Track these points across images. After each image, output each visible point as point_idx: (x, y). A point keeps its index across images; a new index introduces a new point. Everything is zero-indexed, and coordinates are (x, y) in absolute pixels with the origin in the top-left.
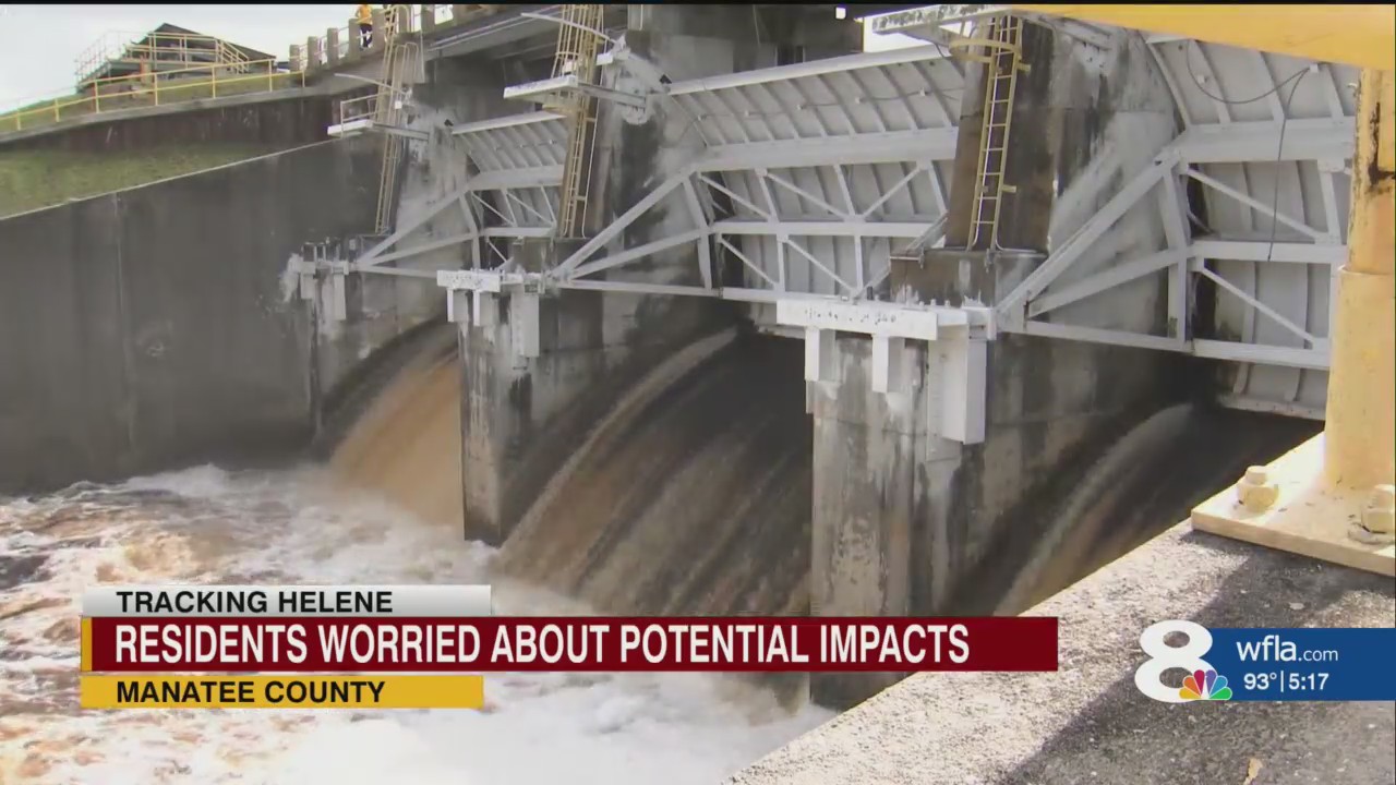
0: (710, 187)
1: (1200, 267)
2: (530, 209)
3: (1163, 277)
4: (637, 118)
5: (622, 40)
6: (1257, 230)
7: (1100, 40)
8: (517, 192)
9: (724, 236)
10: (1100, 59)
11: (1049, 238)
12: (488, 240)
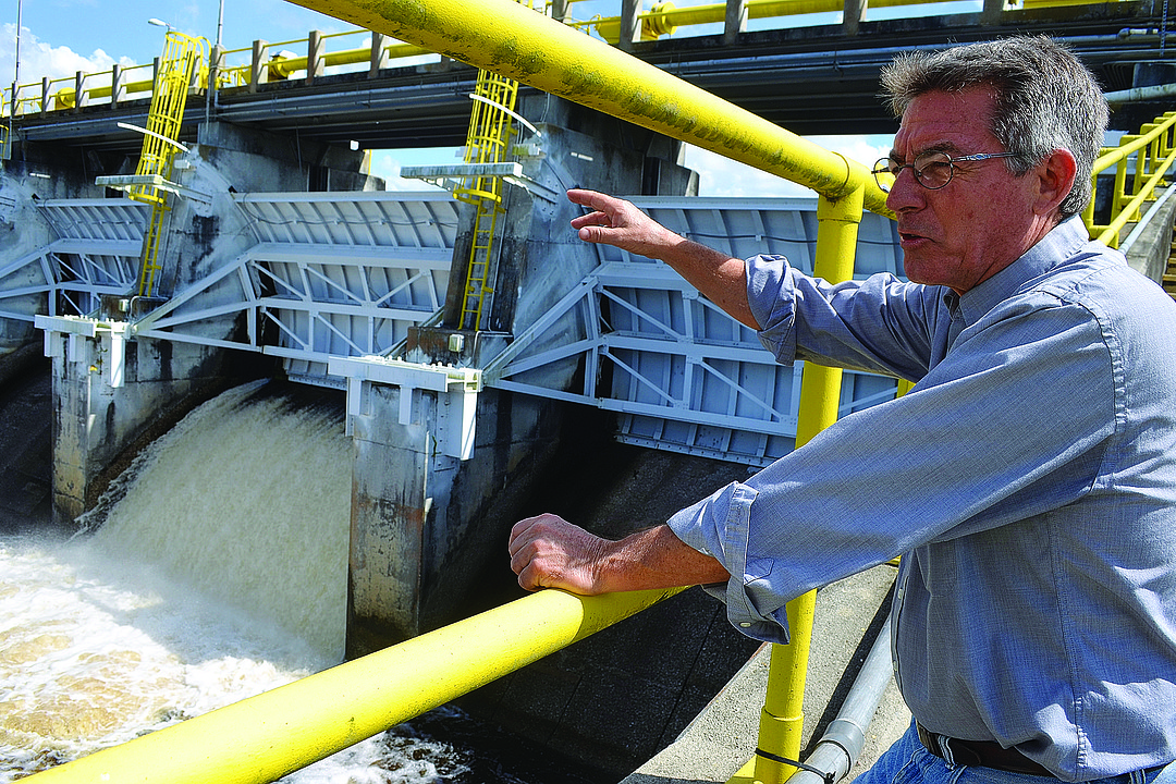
0: (260, 272)
1: (606, 352)
2: (102, 269)
3: (582, 358)
4: (205, 212)
5: (195, 151)
6: (643, 329)
7: (550, 197)
8: (92, 257)
9: (268, 309)
10: (551, 208)
11: (514, 324)
12: (63, 292)
